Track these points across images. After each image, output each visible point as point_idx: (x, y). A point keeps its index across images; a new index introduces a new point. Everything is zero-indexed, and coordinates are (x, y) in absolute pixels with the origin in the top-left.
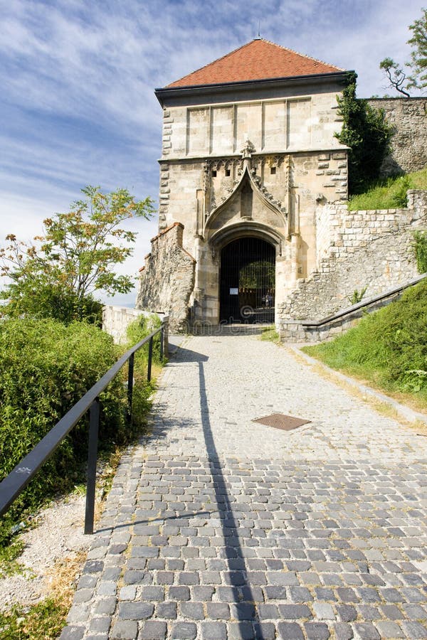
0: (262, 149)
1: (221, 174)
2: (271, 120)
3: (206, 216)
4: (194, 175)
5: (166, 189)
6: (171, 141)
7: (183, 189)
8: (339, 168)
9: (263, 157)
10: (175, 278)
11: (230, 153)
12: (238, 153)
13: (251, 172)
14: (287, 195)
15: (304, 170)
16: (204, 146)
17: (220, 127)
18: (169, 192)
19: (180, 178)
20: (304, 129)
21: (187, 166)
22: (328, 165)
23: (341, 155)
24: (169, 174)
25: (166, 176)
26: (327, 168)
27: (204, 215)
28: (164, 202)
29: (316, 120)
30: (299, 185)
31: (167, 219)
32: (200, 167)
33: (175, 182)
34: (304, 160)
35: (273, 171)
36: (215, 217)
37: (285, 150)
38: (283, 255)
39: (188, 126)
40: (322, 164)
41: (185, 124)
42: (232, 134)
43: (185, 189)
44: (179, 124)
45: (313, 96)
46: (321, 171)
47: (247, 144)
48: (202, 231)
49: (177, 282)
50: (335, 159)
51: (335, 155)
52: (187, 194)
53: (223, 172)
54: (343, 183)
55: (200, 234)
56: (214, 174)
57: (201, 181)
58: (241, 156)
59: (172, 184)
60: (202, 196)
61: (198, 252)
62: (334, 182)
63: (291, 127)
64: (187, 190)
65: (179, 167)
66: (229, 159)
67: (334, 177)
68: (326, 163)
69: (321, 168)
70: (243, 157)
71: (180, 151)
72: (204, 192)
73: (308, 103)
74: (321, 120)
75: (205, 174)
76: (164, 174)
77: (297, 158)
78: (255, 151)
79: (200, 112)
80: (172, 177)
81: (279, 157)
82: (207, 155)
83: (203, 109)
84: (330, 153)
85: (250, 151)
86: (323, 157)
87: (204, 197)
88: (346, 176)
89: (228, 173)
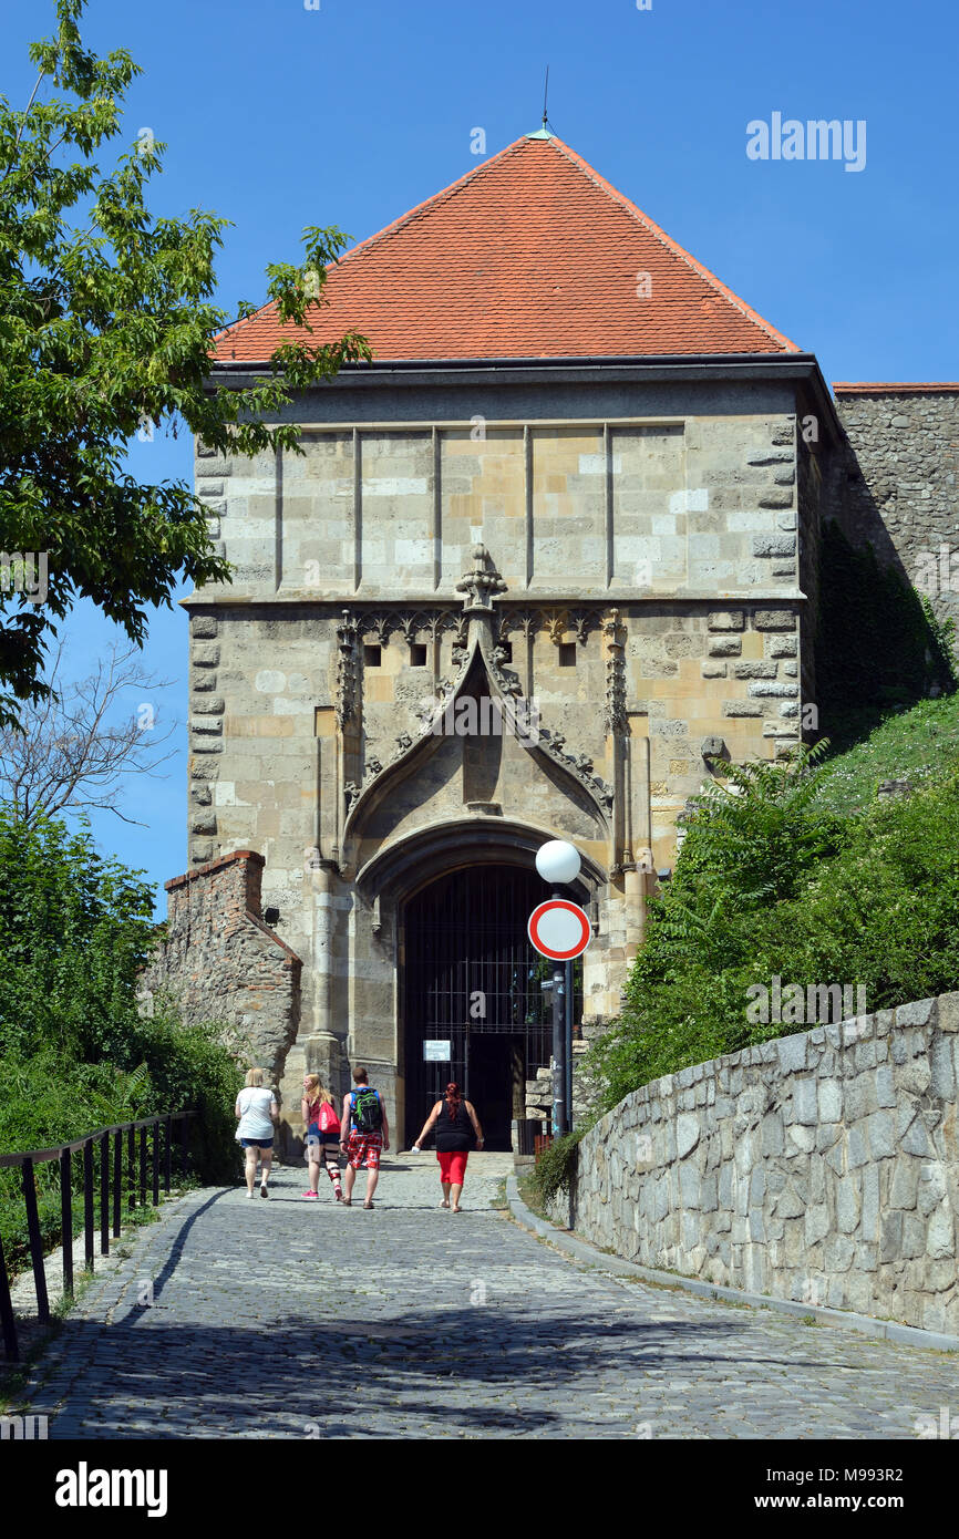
0: (529, 581)
1: (395, 656)
2: (557, 485)
3: (348, 797)
4: (305, 658)
5: (210, 700)
6: (224, 537)
7: (267, 700)
8: (774, 657)
9: (533, 612)
10: (241, 1004)
11: (423, 589)
12: (449, 590)
13: (492, 655)
14: (611, 736)
15: (666, 659)
16: (336, 560)
17: (391, 499)
18: (219, 711)
19: (258, 665)
20: (664, 526)
21: (282, 626)
22: (739, 647)
23: (779, 618)
24: (219, 648)
25: (208, 658)
26: (738, 655)
27: (341, 792)
28: (205, 742)
29: (700, 500)
30: (650, 707)
31: (218, 801)
32: (323, 634)
33: (239, 676)
34: (664, 628)
35: (567, 655)
36: (377, 800)
37: (601, 590)
38: (601, 932)
39: (279, 489)
40: (720, 641)
41: (272, 482)
42: (428, 525)
43: (277, 701)
44: (249, 481)
45: (689, 420)
46: (717, 665)
47: (479, 565)
48: (333, 843)
49: (247, 1019)
50: (760, 629)
51: (761, 616)
52: (282, 720)
53: (402, 649)
54: (787, 705)
55: (329, 856)
56: (374, 657)
57: (330, 679)
58: (461, 603)
59: (228, 683)
60: (331, 729)
61: (321, 916)
62: (761, 701)
63: (621, 513)
64: (282, 707)
65: (252, 629)
66: (420, 609)
67: (759, 685)
68: (734, 639)
69: (717, 654)
70: (466, 608)
71: (257, 572)
72: (340, 718)
73: (675, 441)
74: (717, 500)
75: (341, 657)
76: (204, 650)
77: (643, 621)
78: (505, 589)
79: (322, 445)
80: (231, 660)
81: (584, 613)
82: (347, 590)
83: (330, 436)
84: (745, 608)
85: (487, 589)
86: (723, 619)
87: (341, 735)
88: (795, 685)
89: (419, 656)
